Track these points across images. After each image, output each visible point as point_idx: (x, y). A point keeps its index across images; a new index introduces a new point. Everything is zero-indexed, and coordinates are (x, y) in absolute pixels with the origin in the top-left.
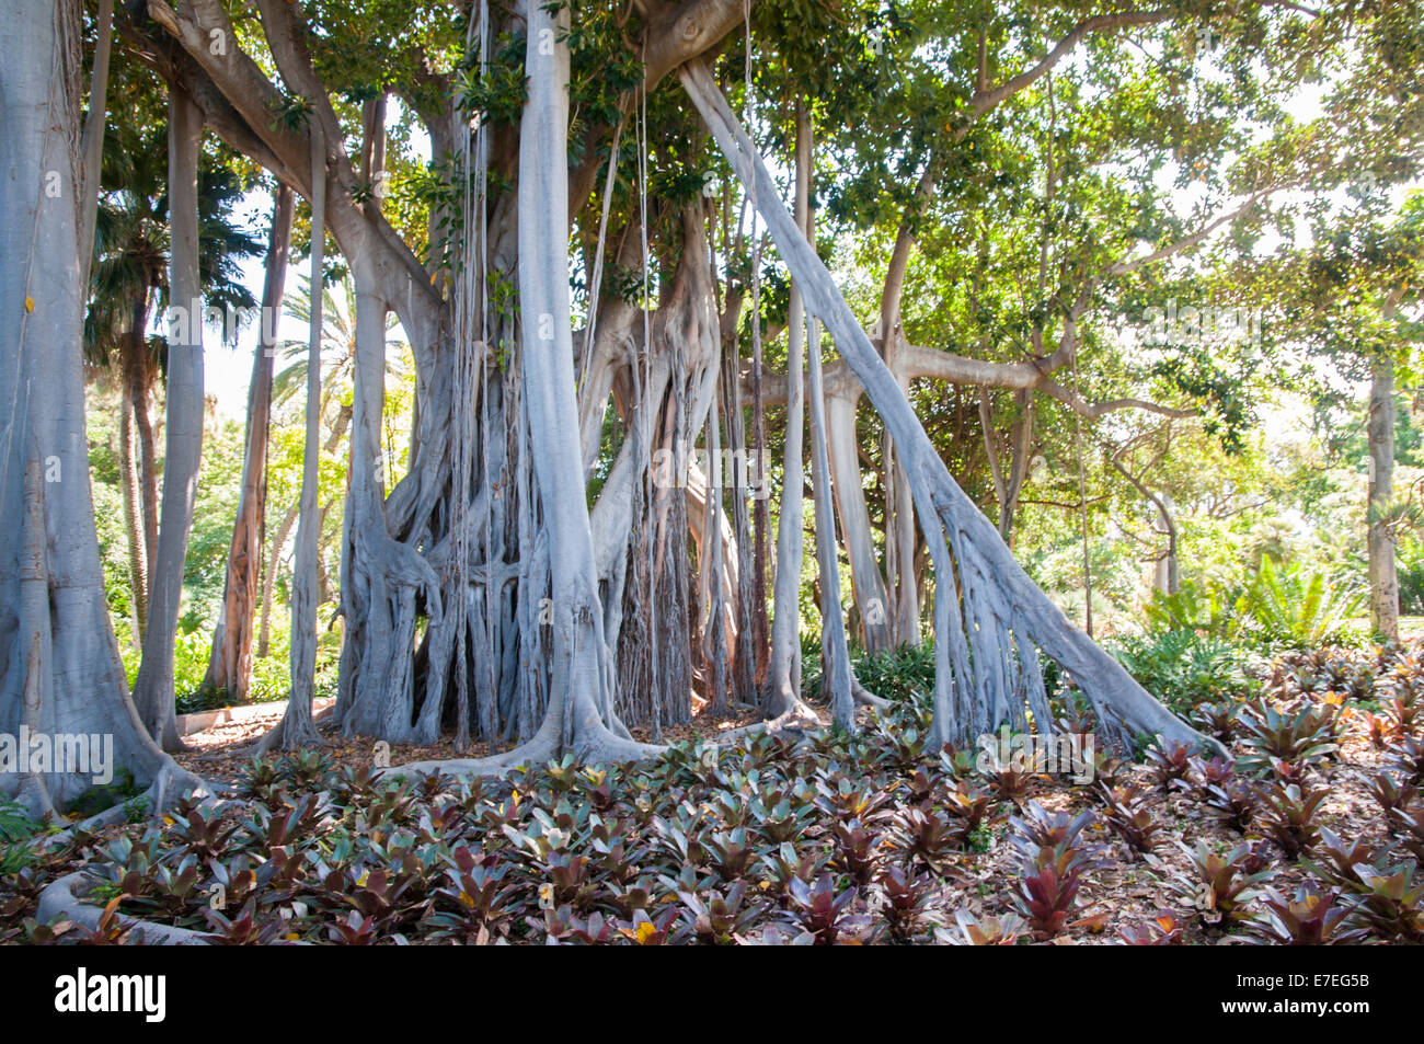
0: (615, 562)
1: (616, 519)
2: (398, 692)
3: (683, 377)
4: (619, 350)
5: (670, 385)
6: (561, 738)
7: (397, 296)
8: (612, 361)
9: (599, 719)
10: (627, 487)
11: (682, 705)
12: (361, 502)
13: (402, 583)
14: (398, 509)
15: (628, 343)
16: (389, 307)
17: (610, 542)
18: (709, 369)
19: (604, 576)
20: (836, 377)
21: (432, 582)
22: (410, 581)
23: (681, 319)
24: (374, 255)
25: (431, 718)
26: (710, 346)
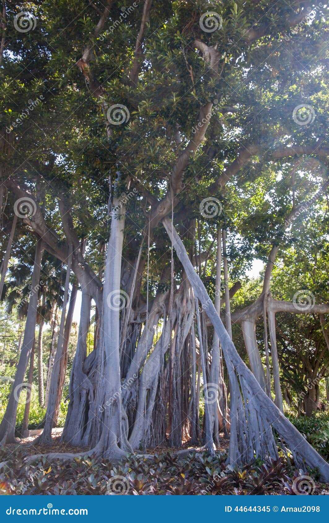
0: (153, 383)
1: (154, 367)
2: (78, 426)
3: (180, 317)
4: (160, 309)
5: (176, 320)
6: (104, 448)
7: (94, 294)
8: (158, 313)
9: (116, 443)
10: (158, 356)
11: (177, 439)
12: (77, 361)
13: (83, 388)
14: (89, 362)
15: (163, 307)
16: (91, 298)
17: (151, 375)
18: (190, 314)
19: (149, 388)
20: (246, 314)
21: (91, 388)
22: (85, 387)
23: (181, 297)
24: (87, 282)
25: (87, 437)
26: (190, 306)
